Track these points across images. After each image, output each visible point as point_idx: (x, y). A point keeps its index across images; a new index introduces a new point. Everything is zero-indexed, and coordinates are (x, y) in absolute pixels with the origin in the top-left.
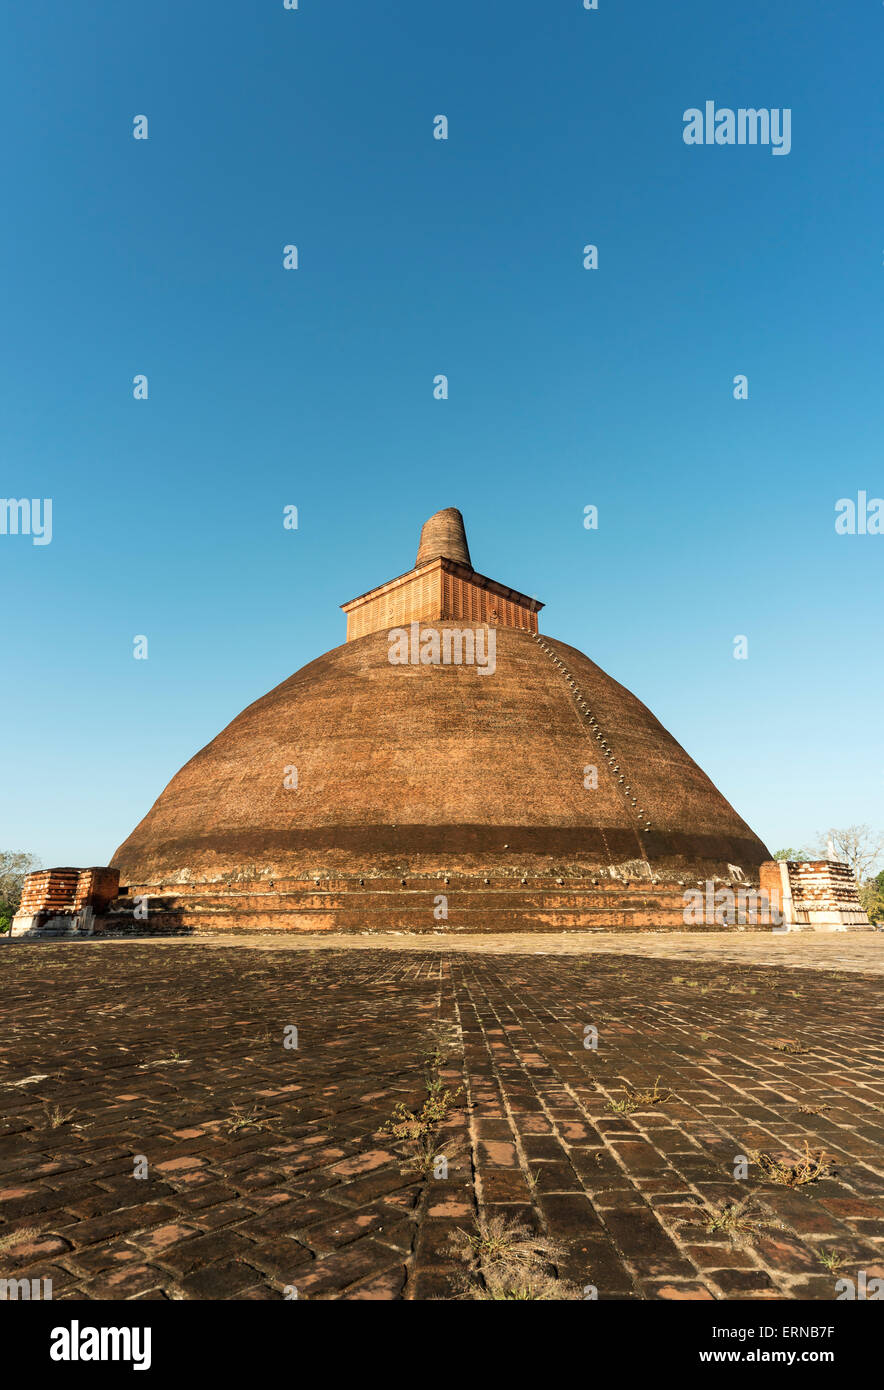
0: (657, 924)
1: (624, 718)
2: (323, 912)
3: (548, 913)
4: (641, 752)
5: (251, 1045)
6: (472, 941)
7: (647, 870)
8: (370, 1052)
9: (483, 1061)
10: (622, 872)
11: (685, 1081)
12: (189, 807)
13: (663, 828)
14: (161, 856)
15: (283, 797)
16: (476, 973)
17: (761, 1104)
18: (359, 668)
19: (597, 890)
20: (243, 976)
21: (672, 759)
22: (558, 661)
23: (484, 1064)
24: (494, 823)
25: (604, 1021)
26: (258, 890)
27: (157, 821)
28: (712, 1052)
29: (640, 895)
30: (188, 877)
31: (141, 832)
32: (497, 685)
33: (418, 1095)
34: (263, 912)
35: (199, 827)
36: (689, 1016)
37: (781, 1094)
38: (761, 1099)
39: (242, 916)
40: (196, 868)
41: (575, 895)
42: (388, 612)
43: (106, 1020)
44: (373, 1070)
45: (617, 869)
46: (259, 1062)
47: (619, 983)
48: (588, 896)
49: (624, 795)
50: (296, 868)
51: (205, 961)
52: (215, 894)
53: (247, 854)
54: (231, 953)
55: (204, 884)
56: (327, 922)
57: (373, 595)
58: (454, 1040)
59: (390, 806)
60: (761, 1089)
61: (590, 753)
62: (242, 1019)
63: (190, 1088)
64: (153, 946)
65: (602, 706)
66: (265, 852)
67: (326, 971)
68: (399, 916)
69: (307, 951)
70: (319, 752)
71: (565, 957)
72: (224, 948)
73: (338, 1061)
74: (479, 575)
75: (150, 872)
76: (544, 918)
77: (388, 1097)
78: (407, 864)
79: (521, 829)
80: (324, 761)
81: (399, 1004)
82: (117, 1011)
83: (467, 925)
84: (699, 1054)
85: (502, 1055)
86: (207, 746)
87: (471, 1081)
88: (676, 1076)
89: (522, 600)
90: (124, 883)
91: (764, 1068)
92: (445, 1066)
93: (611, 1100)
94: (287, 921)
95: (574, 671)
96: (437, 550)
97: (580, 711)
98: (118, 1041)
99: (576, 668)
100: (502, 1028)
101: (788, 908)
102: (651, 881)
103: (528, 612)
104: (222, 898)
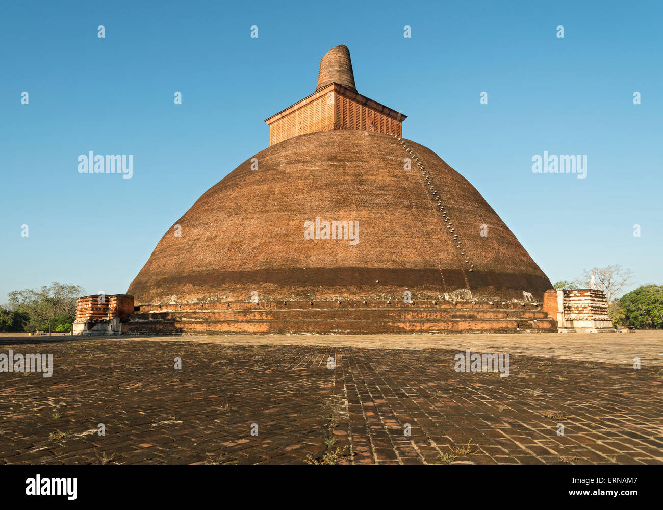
0: (474, 328)
1: (459, 196)
2: (261, 321)
3: (404, 322)
4: (470, 219)
5: (218, 412)
6: (355, 339)
7: (469, 295)
8: (291, 417)
9: (360, 424)
10: (453, 297)
11: (487, 439)
12: (174, 257)
13: (481, 269)
14: (158, 287)
15: (232, 250)
16: (357, 363)
17: (535, 455)
18: (279, 164)
19: (436, 308)
20: (213, 364)
21: (491, 224)
22: (416, 157)
23: (361, 427)
24: (370, 266)
25: (437, 396)
26: (220, 309)
27: (154, 266)
28: (505, 419)
29: (464, 311)
30: (176, 300)
31: (144, 272)
32: (373, 175)
33: (320, 447)
34: (224, 322)
35: (180, 270)
36: (491, 393)
37: (548, 449)
38: (535, 452)
39: (211, 324)
40: (181, 295)
41: (421, 311)
42: (297, 124)
43: (130, 392)
44: (293, 429)
45: (449, 295)
46: (223, 423)
47: (448, 370)
48: (430, 311)
49: (456, 248)
50: (243, 295)
51: (189, 353)
52: (193, 311)
53: (212, 287)
54: (205, 347)
55: (186, 305)
56: (264, 327)
57: (287, 112)
58: (343, 410)
59: (302, 256)
60: (535, 445)
61: (435, 221)
62: (213, 394)
63: (182, 440)
64: (158, 342)
65: (444, 188)
66: (223, 285)
67: (264, 360)
68: (309, 324)
69: (252, 347)
70: (254, 221)
71: (414, 351)
72: (201, 344)
73: (272, 423)
74: (361, 95)
75: (153, 297)
76: (401, 325)
77: (302, 448)
78: (314, 293)
79: (388, 270)
80: (258, 227)
81: (309, 384)
82: (137, 387)
83: (352, 329)
84: (496, 420)
85: (372, 420)
86: (182, 218)
87: (353, 438)
88: (481, 436)
89: (392, 114)
90: (137, 304)
91: (538, 430)
92: (337, 427)
93: (440, 452)
94: (239, 327)
95: (426, 164)
96: (331, 77)
97: (429, 192)
98: (139, 407)
99: (428, 161)
100: (373, 401)
101: (560, 319)
102: (471, 303)
103: (395, 122)
104: (198, 313)
